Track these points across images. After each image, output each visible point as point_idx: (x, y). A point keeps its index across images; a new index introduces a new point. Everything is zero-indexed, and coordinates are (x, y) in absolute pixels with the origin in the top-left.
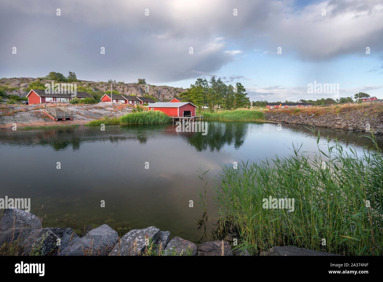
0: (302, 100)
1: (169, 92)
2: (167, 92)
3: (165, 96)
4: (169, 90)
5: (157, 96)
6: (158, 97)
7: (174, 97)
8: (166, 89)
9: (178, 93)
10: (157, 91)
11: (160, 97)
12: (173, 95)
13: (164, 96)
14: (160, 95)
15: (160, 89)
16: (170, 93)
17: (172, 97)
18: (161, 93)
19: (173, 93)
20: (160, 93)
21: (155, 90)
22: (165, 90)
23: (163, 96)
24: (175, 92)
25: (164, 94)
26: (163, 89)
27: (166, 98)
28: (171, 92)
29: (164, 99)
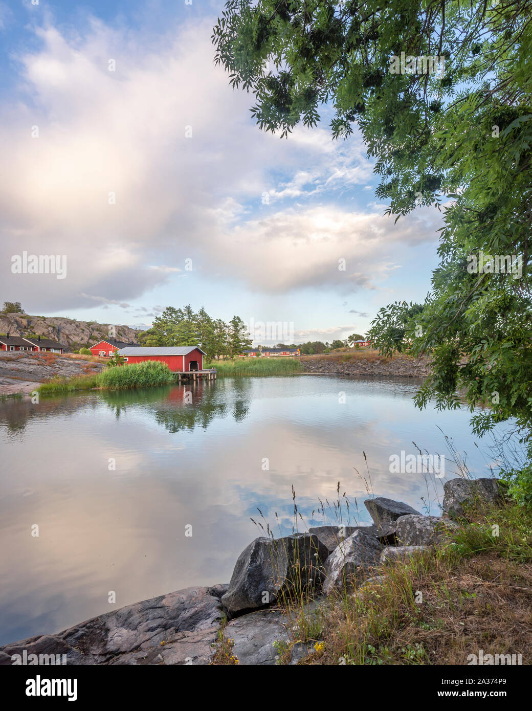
0: (280, 345)
1: (78, 329)
2: (75, 330)
3: (71, 337)
4: (77, 326)
5: (56, 337)
6: (57, 339)
7: (90, 338)
8: (71, 324)
9: (97, 332)
10: (54, 328)
11: (62, 339)
12: (87, 336)
13: (69, 337)
14: (61, 334)
15: (59, 324)
16: (81, 331)
17: (86, 338)
18: (62, 331)
19: (87, 332)
20: (59, 330)
21: (49, 326)
22: (69, 325)
23: (67, 336)
24: (91, 330)
25: (67, 332)
26: (66, 323)
27: (73, 339)
28: (82, 329)
29: (71, 342)
